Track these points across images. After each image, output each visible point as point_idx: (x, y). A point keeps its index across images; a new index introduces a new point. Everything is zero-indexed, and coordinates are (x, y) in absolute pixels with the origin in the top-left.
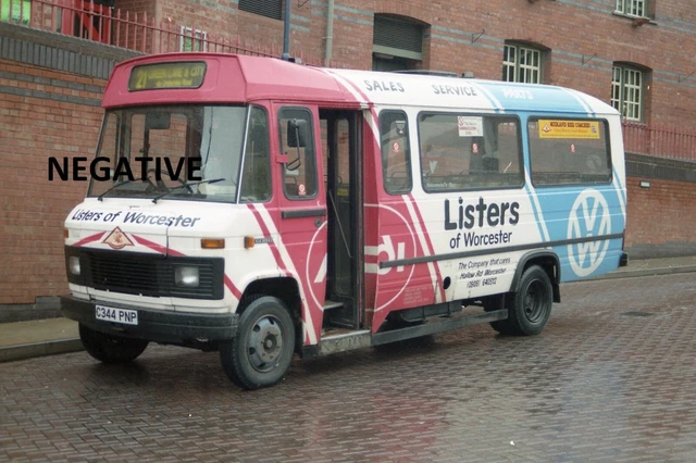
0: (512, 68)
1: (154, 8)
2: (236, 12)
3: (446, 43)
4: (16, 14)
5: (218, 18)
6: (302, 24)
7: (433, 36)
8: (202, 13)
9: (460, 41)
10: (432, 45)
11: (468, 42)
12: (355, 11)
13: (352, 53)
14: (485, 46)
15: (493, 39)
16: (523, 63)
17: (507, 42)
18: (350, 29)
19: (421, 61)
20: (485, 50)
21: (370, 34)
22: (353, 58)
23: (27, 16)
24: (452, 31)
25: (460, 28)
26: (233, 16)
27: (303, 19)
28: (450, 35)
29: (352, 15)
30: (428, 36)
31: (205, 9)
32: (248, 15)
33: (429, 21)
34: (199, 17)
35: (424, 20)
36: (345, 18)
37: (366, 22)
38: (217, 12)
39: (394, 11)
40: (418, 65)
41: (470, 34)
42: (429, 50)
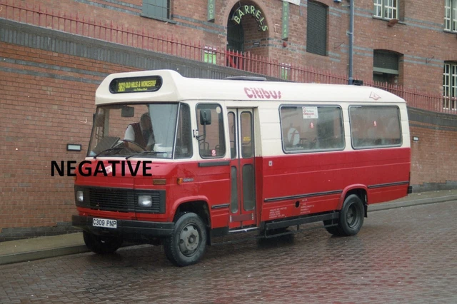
0: (448, 77)
1: (268, 54)
2: (305, 53)
3: (412, 64)
4: (210, 61)
5: (297, 57)
6: (337, 58)
7: (405, 61)
8: (290, 55)
9: (420, 63)
10: (405, 66)
11: (424, 63)
12: (364, 49)
13: (362, 72)
14: (433, 65)
15: (438, 61)
16: (454, 73)
17: (445, 62)
18: (361, 59)
19: (398, 75)
20: (433, 67)
21: (372, 61)
22: (363, 75)
23: (214, 62)
24: (415, 57)
25: (420, 56)
26: (304, 56)
27: (338, 55)
28: (414, 59)
29: (362, 51)
30: (402, 61)
31: (291, 53)
32: (311, 54)
33: (403, 53)
34: (288, 57)
35: (400, 52)
36: (358, 53)
37: (370, 55)
38: (296, 54)
39: (384, 48)
40: (396, 77)
41: (425, 59)
42: (403, 68)
